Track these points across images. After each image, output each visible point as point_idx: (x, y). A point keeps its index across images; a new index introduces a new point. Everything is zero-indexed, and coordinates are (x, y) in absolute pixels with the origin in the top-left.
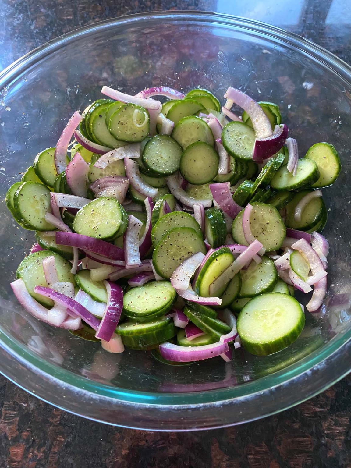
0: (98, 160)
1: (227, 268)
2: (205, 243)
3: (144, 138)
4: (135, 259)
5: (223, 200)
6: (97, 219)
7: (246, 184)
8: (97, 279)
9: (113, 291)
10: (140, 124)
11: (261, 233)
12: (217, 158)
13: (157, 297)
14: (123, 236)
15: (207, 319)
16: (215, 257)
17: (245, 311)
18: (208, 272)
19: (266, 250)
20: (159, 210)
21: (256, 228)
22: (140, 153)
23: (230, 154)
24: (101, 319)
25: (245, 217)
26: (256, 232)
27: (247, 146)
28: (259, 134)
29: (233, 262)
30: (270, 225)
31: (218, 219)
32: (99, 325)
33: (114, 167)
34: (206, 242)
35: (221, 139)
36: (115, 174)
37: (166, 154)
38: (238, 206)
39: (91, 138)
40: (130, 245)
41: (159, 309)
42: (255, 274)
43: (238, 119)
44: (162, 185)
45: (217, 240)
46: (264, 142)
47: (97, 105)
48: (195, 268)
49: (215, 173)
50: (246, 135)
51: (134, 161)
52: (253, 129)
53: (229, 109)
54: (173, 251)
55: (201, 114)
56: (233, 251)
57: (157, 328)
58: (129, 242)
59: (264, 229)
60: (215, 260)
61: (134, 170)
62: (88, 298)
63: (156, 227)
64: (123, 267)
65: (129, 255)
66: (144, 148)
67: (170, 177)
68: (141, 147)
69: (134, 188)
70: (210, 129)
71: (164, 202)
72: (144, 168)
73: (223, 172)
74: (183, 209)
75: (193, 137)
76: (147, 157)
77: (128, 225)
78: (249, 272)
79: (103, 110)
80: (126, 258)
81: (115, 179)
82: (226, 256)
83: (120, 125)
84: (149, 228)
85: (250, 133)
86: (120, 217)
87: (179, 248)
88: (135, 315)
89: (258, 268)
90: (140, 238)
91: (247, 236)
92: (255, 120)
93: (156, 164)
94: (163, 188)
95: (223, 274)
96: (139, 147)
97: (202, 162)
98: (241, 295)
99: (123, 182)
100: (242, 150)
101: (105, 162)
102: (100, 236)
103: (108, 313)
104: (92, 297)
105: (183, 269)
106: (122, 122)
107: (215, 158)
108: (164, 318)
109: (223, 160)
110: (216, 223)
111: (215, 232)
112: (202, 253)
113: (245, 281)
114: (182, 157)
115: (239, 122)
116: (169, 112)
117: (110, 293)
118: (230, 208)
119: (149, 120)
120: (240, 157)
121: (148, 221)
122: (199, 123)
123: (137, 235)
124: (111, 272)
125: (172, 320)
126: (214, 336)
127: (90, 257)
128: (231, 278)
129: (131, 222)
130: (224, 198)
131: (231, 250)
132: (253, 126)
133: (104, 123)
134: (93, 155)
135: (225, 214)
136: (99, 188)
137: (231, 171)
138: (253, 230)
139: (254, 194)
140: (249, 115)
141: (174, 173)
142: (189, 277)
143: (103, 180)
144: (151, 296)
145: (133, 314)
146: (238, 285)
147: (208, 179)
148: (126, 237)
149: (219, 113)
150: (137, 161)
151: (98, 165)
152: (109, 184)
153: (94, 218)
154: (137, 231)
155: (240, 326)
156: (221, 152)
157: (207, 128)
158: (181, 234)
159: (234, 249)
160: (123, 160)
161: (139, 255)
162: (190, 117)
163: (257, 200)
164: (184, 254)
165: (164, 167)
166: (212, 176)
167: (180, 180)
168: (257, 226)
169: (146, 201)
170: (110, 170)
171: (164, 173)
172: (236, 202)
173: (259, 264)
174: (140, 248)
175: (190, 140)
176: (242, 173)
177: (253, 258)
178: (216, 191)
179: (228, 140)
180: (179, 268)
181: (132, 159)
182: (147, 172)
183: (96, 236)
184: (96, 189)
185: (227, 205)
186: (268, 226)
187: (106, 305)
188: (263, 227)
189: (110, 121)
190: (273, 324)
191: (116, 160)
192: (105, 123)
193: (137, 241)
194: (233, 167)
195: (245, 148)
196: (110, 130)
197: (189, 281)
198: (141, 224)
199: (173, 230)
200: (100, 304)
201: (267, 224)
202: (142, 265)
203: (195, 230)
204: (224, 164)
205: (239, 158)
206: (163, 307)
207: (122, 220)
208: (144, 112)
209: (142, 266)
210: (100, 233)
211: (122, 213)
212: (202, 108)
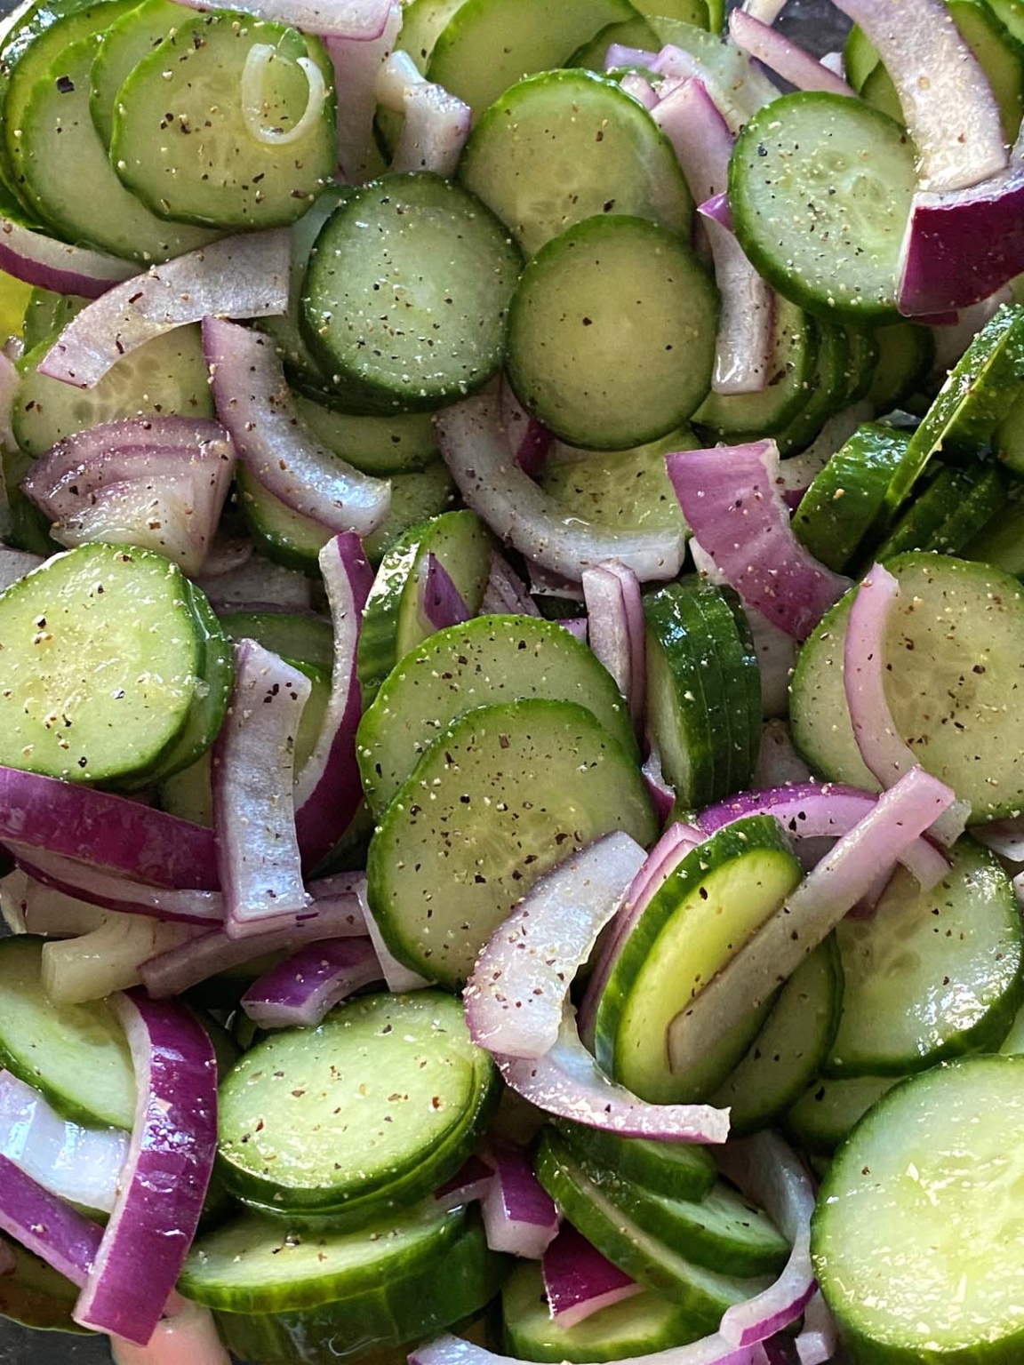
0: (62, 338)
1: (761, 926)
2: (645, 782)
3: (304, 203)
4: (275, 886)
5: (742, 543)
6: (67, 670)
7: (867, 448)
8: (79, 995)
9: (162, 1059)
10: (282, 124)
11: (944, 721)
12: (705, 303)
13: (395, 1097)
14: (208, 755)
15: (656, 1210)
16: (693, 878)
17: (855, 1156)
18: (655, 960)
19: (969, 812)
20: (396, 613)
21: (916, 695)
22: (286, 289)
23: (777, 284)
24: (102, 1220)
25: (857, 637)
26: (919, 718)
27: (869, 237)
28: (936, 160)
29: (793, 889)
30: (993, 675)
31: (717, 648)
32: (92, 1259)
33: (149, 367)
34: (653, 775)
35: (728, 198)
36: (158, 408)
37: (430, 286)
38: (819, 570)
39: (21, 202)
40: (249, 808)
41: (404, 1168)
42: (912, 945)
43: (818, 74)
44: (416, 458)
45: (711, 763)
46: (959, 212)
47: (47, 19)
48: (594, 926)
49: (696, 387)
50: (865, 172)
51: (257, 335)
52: (902, 128)
53: (769, 21)
54: (475, 830)
55: (619, 54)
56: (793, 825)
57: (391, 1267)
58: (239, 791)
59: (959, 701)
60: (697, 894)
61: (257, 384)
62: (33, 1106)
63: (381, 711)
64: (216, 925)
65: (240, 864)
66: (311, 258)
67: (452, 410)
68: (293, 252)
69: (263, 482)
70: (666, 141)
71: (425, 564)
72: (315, 369)
73: (739, 379)
74: (529, 587)
75: (574, 186)
76: (324, 313)
77: (232, 699)
78: (882, 934)
79: (78, 49)
80: (229, 878)
81: (159, 436)
82: (754, 864)
83: (172, 134)
84: (348, 707)
85: (888, 155)
86: (190, 659)
87: (510, 813)
88: (278, 1197)
89: (928, 911)
90: (300, 761)
91: (869, 737)
92: (913, 81)
93: (374, 347)
94: (421, 470)
95: (740, 961)
96: (279, 256)
97: (628, 325)
98: (839, 1061)
99: (199, 451)
100: (840, 261)
101: (99, 348)
102: (83, 765)
103: (136, 1190)
104: (54, 1100)
105: (530, 932)
106: (183, 117)
107: (696, 301)
108: (430, 1208)
109: (737, 311)
110: (704, 670)
111: (697, 725)
112: (631, 842)
113: (862, 981)
114: (516, 302)
115: (825, 96)
116: (441, 45)
117: (150, 1077)
118: (776, 584)
119: (333, 100)
120: (831, 301)
121: (342, 670)
122: (606, 111)
123: (281, 748)
124: (152, 954)
125: (474, 1216)
126: (690, 1302)
127: (35, 873)
128: (785, 971)
129: (246, 682)
130: (749, 531)
131: (786, 824)
132: (900, 111)
133: (87, 125)
134: (35, 296)
135: (754, 615)
136: (74, 490)
137: (781, 375)
138: (903, 703)
139: (908, 504)
140: (882, 47)
141: (476, 389)
142: (561, 976)
143: (93, 446)
144: (362, 1089)
145: (267, 1191)
146: (821, 1010)
147: (664, 416)
148: (223, 765)
149: (714, 41)
150: (272, 334)
151: (62, 367)
152: (128, 464)
153: (53, 667)
154: (284, 727)
155: (828, 1242)
156: (729, 269)
157: (648, 138)
158: (518, 742)
159: (802, 816)
160: (197, 327)
161: (298, 858)
162: (554, 77)
163: (920, 540)
164: (535, 845)
165: (419, 358)
166: (682, 403)
167: (514, 423)
168: (922, 681)
169: (330, 555)
170: (129, 382)
171: (423, 393)
172: (812, 552)
173: (935, 891)
174: (300, 818)
175: (559, 202)
176: (842, 383)
177: (904, 859)
178: (700, 494)
179: (763, 209)
180: (510, 930)
181: (245, 323)
182: (331, 392)
183: (66, 765)
184: (55, 497)
185: (762, 565)
186: (982, 682)
187: (129, 1141)
188: (954, 691)
189: (119, 117)
190: (999, 1238)
191: (160, 329)
192: (90, 121)
193: (285, 782)
194: (793, 355)
195: (855, 248)
196: (121, 164)
197: (559, 1003)
198: (305, 685)
199: (472, 720)
200: (95, 1140)
201: (977, 669)
202: (315, 909)
203: (588, 712)
204: (746, 335)
205: (827, 305)
206: (426, 1153)
207: (200, 673)
208: (302, 61)
209: (315, 915)
210: (82, 751)
211: (198, 633)
212: (620, 15)
